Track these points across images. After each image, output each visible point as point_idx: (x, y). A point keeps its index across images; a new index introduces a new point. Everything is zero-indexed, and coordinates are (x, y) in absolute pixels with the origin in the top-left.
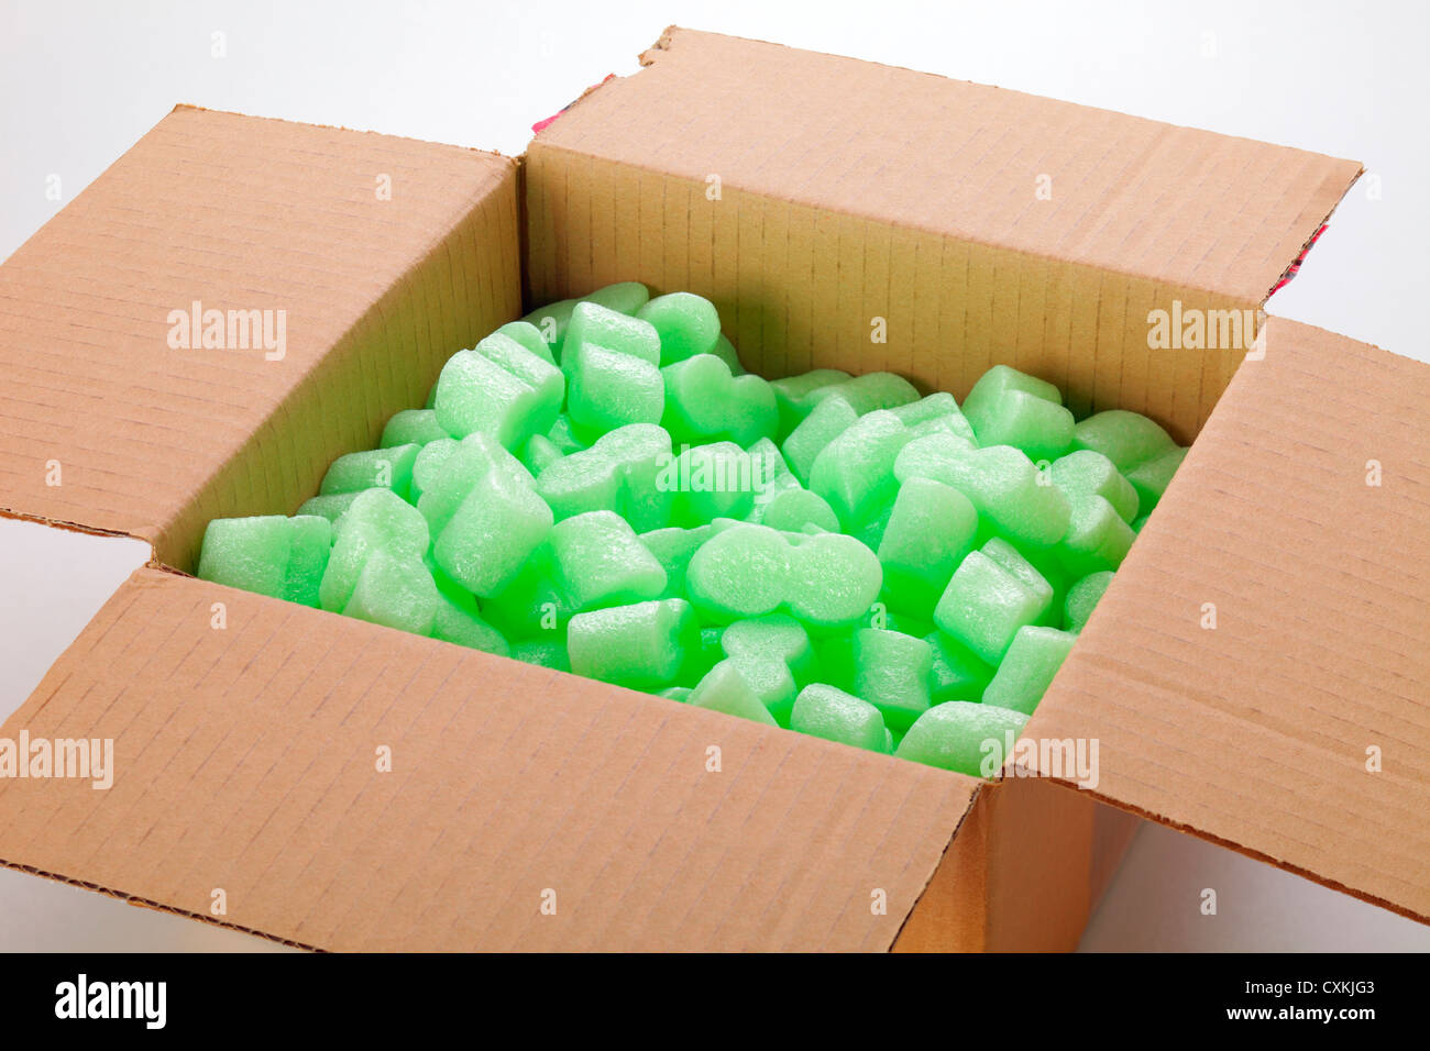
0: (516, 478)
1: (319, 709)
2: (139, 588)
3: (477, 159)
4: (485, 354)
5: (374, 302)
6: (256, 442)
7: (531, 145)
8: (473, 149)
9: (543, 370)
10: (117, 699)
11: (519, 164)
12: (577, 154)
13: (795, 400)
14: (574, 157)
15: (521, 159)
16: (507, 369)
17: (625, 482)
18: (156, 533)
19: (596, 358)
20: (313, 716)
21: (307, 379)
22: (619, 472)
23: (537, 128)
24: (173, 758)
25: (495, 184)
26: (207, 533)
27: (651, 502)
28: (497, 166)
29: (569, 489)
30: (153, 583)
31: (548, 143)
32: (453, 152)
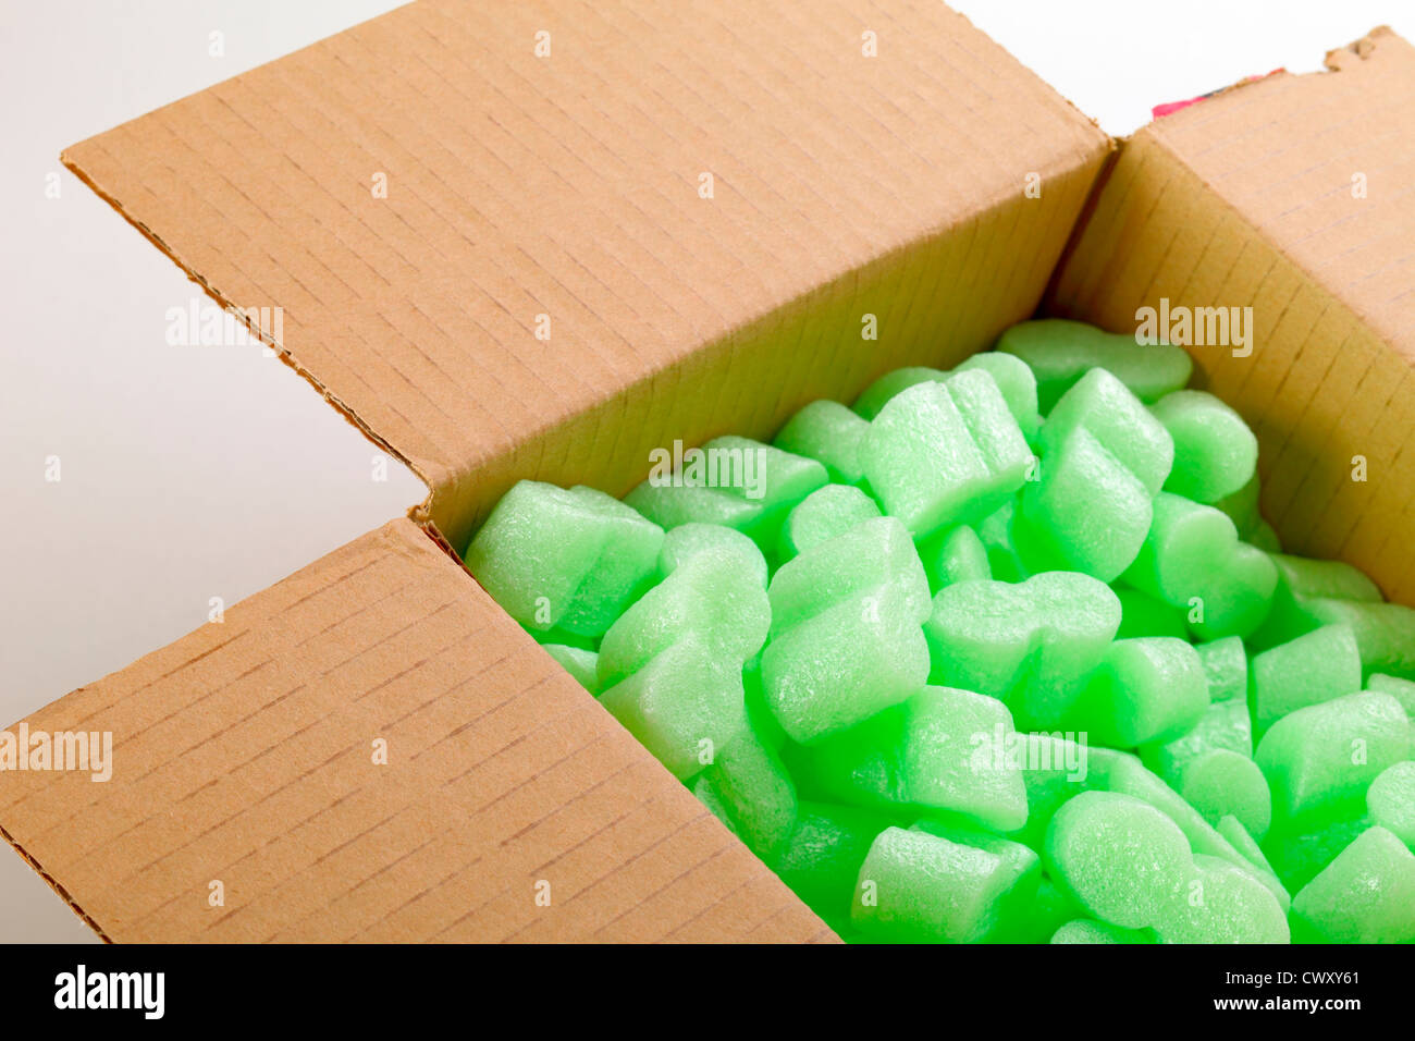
0: (909, 601)
1: (516, 836)
2: (387, 546)
3: (1069, 120)
4: (955, 395)
5: (854, 267)
6: (623, 400)
7: (1141, 132)
8: (1070, 103)
9: (1014, 452)
10: (283, 697)
11: (1115, 148)
12: (1189, 172)
13: (1298, 597)
14: (1183, 173)
15: (1121, 143)
16: (970, 429)
17: (1039, 651)
18: (443, 479)
19: (1085, 455)
20: (504, 843)
21: (724, 340)
22: (1038, 640)
23: (1161, 111)
24: (309, 820)
25: (1073, 164)
26: (505, 499)
27: (1058, 687)
28: (1086, 141)
29: (968, 633)
30: (404, 549)
31: (1162, 139)
32: (1044, 96)
